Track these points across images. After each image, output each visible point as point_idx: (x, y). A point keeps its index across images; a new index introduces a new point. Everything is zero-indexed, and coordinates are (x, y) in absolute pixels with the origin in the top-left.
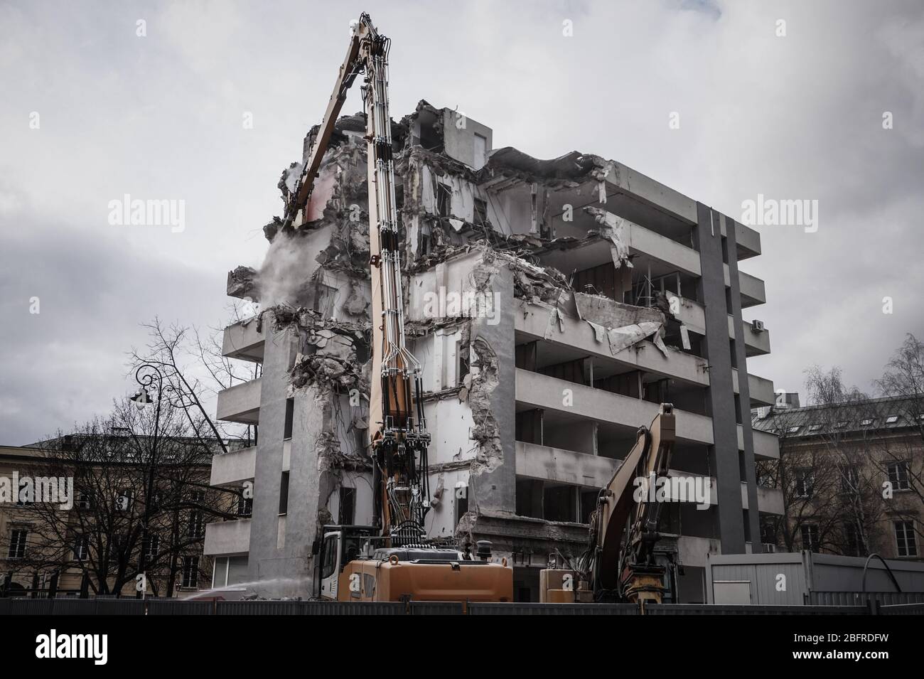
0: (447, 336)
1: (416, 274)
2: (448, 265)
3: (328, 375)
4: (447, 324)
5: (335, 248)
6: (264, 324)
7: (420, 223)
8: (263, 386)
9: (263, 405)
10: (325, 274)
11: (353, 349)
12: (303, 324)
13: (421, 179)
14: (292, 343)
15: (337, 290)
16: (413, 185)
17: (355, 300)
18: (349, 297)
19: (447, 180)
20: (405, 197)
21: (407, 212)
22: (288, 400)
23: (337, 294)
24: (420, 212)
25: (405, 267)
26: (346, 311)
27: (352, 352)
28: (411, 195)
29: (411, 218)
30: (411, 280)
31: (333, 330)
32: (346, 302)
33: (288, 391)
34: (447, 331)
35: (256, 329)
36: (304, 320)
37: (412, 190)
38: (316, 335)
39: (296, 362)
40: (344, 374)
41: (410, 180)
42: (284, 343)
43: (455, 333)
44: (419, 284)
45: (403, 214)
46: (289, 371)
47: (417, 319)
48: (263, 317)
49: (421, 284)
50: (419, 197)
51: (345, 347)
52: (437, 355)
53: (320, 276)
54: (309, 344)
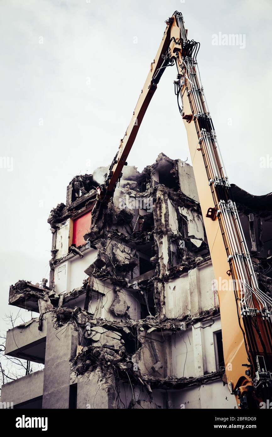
0: (204, 328)
1: (170, 280)
2: (199, 270)
3: (109, 361)
4: (204, 318)
5: (102, 261)
6: (45, 323)
7: (169, 241)
8: (45, 376)
9: (46, 393)
10: (95, 280)
11: (122, 343)
12: (80, 322)
13: (167, 208)
14: (73, 336)
15: (103, 295)
16: (161, 213)
17: (119, 303)
18: (114, 301)
19: (184, 211)
20: (155, 221)
21: (158, 233)
22: (71, 386)
23: (105, 299)
24: (168, 233)
25: (159, 275)
26: (112, 312)
27: (121, 345)
28: (160, 220)
29: (162, 237)
30: (165, 285)
31: (105, 327)
32: (112, 305)
33: (71, 379)
34: (203, 324)
35: (37, 328)
36: (80, 318)
37: (161, 216)
38: (92, 330)
39: (77, 352)
40: (121, 361)
41: (158, 209)
42: (65, 336)
43: (211, 325)
44: (172, 288)
45: (155, 235)
46: (70, 361)
47: (173, 317)
48: (44, 317)
49: (174, 288)
50: (167, 221)
51: (116, 341)
52: (196, 345)
53: (91, 283)
54: (85, 338)
